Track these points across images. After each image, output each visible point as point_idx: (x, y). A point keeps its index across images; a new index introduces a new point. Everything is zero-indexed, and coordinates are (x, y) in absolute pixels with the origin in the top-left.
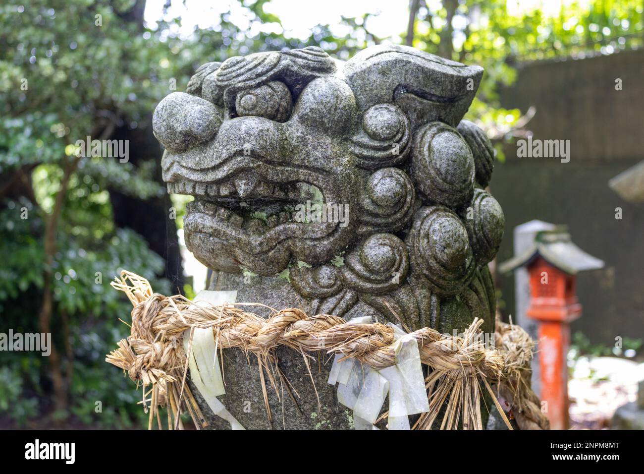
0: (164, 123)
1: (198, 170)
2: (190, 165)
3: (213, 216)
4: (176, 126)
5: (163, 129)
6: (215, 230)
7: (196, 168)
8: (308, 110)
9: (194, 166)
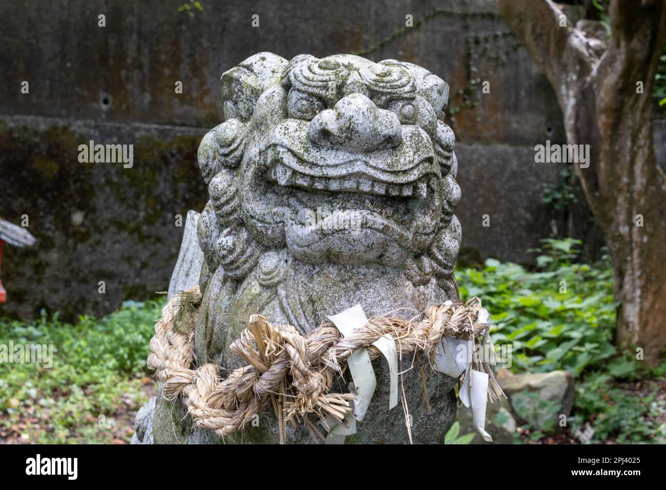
0: (371, 125)
1: (388, 172)
2: (381, 166)
3: (381, 213)
4: (379, 128)
5: (368, 130)
6: (387, 226)
7: (388, 169)
8: (427, 123)
9: (386, 168)
